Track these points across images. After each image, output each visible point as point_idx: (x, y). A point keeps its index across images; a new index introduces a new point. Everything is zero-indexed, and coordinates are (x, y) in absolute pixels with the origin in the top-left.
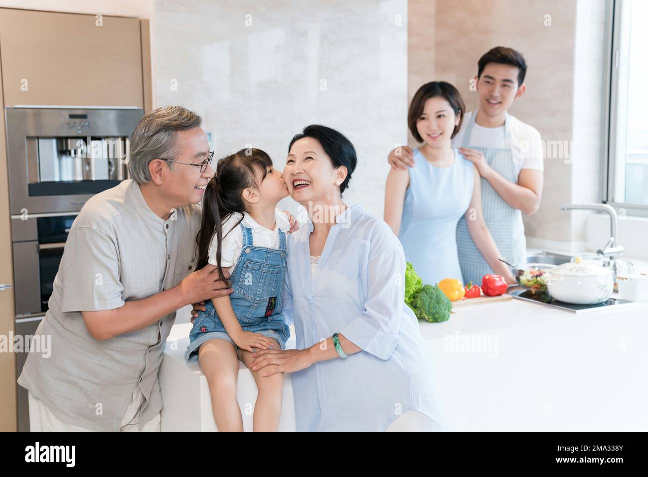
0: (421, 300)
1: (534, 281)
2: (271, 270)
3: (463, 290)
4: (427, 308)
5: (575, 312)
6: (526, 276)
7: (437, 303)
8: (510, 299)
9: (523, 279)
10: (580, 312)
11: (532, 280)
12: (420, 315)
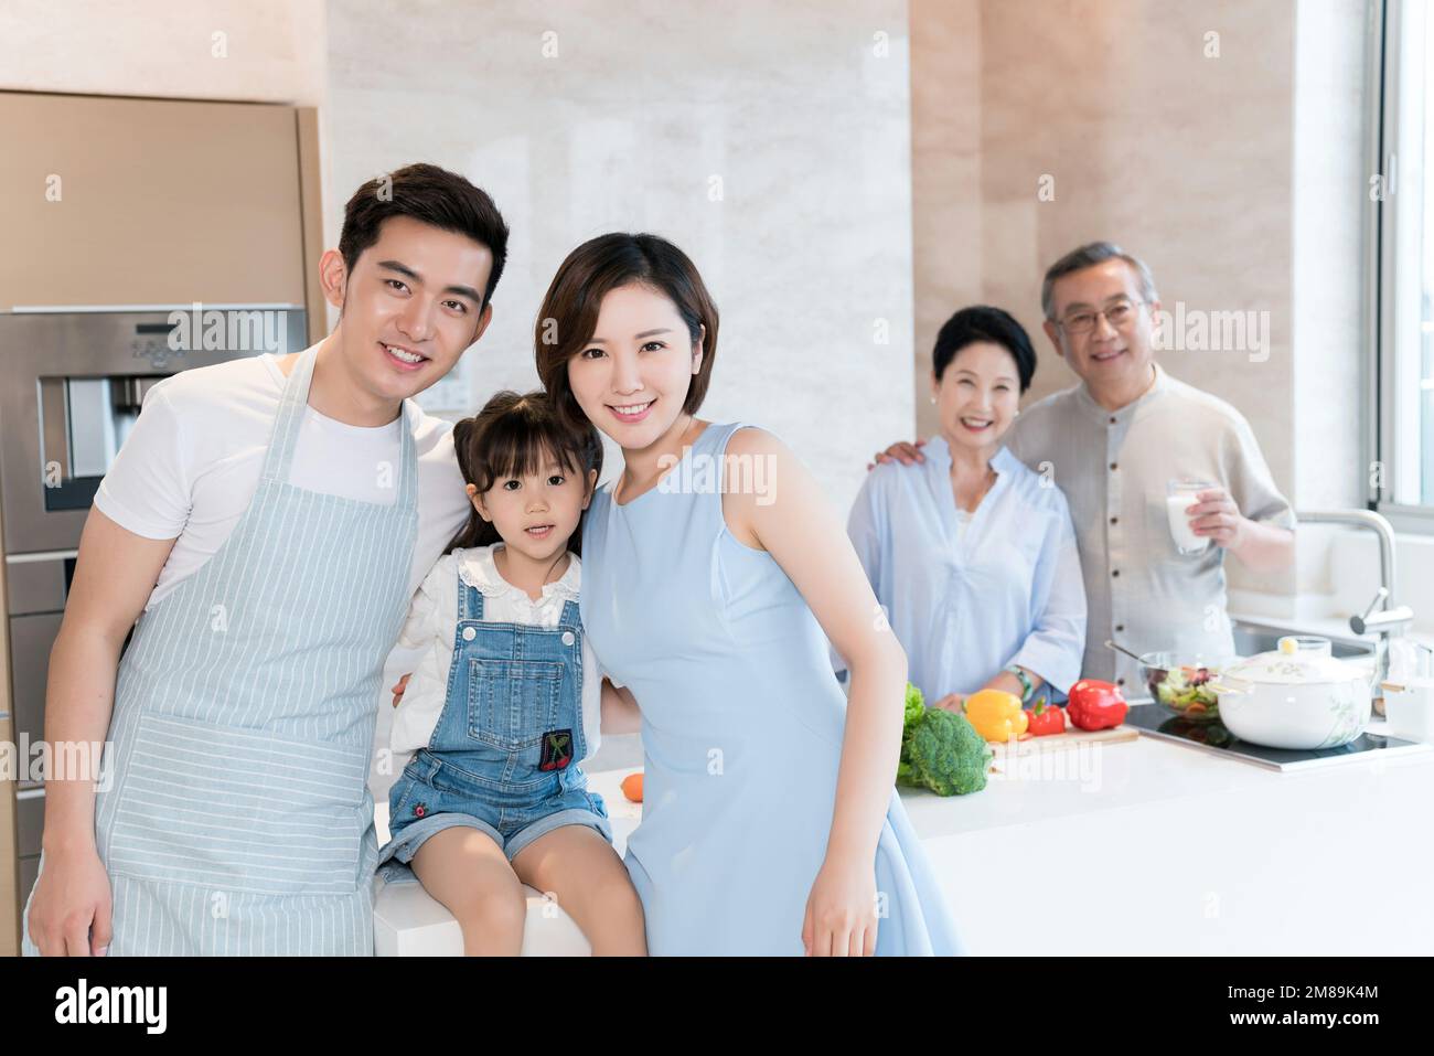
0: (918, 744)
1: (1191, 695)
2: (534, 672)
3: (1023, 718)
4: (933, 763)
5: (1279, 767)
6: (1173, 682)
7: (957, 750)
8: (1133, 737)
9: (1166, 689)
10: (1291, 768)
11: (1187, 693)
12: (918, 778)
